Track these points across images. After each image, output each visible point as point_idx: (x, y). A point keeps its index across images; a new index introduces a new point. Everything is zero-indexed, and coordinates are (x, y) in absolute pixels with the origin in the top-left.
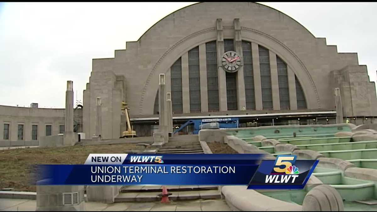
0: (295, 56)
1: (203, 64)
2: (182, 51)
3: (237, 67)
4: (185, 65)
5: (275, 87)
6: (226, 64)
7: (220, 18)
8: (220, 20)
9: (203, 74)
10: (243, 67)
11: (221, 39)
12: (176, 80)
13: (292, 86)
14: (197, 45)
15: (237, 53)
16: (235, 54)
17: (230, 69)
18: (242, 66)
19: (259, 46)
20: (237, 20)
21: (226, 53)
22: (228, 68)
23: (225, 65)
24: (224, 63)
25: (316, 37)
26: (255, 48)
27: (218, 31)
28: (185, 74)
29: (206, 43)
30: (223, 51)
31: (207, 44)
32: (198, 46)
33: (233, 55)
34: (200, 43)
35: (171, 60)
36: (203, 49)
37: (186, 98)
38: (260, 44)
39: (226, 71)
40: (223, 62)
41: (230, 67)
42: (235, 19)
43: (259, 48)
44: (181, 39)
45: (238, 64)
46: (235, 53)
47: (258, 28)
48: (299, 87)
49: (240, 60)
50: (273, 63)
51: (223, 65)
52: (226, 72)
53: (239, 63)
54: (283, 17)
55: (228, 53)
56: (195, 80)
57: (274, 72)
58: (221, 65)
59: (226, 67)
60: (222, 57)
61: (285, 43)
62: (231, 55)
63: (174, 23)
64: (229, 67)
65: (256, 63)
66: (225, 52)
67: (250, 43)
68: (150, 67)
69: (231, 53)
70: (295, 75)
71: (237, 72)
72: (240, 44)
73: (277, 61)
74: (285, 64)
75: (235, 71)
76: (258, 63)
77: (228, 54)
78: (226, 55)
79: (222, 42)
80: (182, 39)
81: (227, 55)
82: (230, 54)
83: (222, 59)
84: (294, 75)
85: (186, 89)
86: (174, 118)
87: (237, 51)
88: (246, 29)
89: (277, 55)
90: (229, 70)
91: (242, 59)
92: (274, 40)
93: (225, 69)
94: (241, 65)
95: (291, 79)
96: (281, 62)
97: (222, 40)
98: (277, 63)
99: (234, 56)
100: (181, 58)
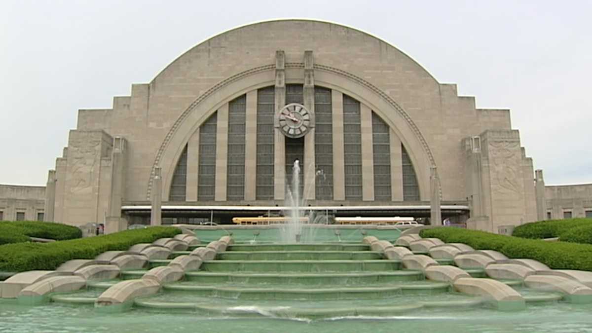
0: (402, 113)
1: (251, 124)
2: (219, 101)
3: (304, 129)
4: (222, 123)
5: (368, 163)
6: (286, 125)
7: (282, 50)
8: (282, 53)
9: (251, 139)
10: (314, 129)
11: (280, 83)
12: (207, 148)
13: (396, 163)
14: (243, 93)
15: (306, 108)
16: (302, 109)
17: (291, 132)
18: (312, 128)
19: (344, 95)
20: (308, 54)
21: (288, 106)
22: (289, 130)
23: (284, 126)
24: (283, 123)
25: (440, 82)
26: (337, 100)
27: (277, 70)
28: (222, 138)
29: (259, 90)
30: (283, 102)
31: (261, 92)
32: (245, 95)
33: (297, 109)
34: (249, 90)
35: (199, 116)
36: (252, 99)
37: (221, 176)
38: (346, 93)
39: (286, 135)
40: (281, 120)
41: (292, 128)
42: (306, 52)
43: (344, 99)
44: (218, 83)
45: (307, 125)
46: (302, 106)
47: (344, 67)
48: (409, 164)
49: (309, 118)
50: (366, 123)
51: (281, 125)
52: (287, 138)
53: (306, 123)
54: (387, 49)
55: (290, 107)
56: (236, 148)
57: (367, 138)
58: (279, 126)
59: (286, 129)
60: (281, 112)
61: (387, 92)
62: (295, 109)
63: (209, 57)
64: (290, 128)
65: (338, 124)
66: (286, 104)
67: (330, 90)
68: (167, 125)
69: (295, 107)
70: (402, 146)
71: (303, 137)
72: (312, 92)
73: (373, 122)
74: (386, 127)
75: (300, 136)
76: (341, 124)
77: (290, 109)
78: (286, 110)
79: (283, 88)
80: (220, 82)
81: (287, 108)
82: (293, 109)
83: (280, 116)
84: (400, 145)
85: (221, 163)
86: (163, 207)
87: (305, 102)
88: (324, 69)
89: (373, 112)
90: (290, 135)
91: (313, 117)
92: (369, 86)
93: (283, 132)
94: (312, 126)
95: (395, 151)
96: (379, 123)
97: (283, 85)
98: (373, 125)
99: (300, 111)
100: (216, 112)
